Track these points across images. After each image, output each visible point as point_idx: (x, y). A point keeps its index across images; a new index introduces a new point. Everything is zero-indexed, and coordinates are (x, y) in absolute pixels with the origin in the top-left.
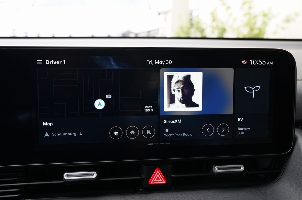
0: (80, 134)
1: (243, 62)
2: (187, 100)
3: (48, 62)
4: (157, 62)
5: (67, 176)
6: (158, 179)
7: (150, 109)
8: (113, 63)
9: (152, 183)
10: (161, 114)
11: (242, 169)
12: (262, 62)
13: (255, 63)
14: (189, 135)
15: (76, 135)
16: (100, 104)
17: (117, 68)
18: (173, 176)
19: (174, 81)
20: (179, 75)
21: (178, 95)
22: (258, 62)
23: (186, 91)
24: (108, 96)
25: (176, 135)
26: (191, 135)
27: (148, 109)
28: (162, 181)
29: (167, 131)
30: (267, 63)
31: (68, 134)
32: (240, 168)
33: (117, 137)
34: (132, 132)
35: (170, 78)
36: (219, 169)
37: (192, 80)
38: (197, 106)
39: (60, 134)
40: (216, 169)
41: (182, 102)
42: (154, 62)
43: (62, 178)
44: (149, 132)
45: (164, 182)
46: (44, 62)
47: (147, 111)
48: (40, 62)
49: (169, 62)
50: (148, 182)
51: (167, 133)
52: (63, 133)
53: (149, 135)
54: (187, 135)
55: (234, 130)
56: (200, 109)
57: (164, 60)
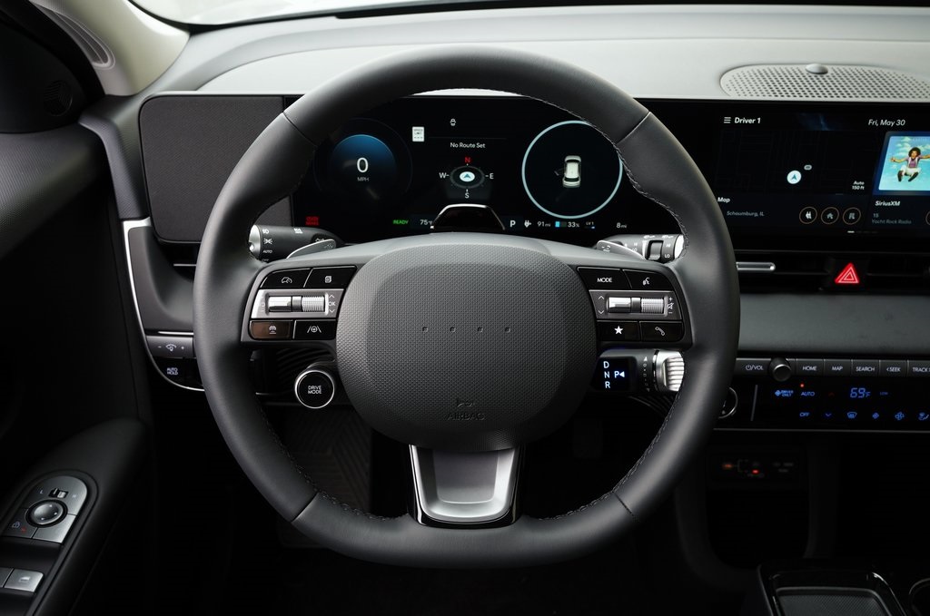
0: (762, 214)
3: (738, 120)
4: (884, 123)
7: (860, 186)
8: (822, 123)
9: (840, 282)
10: (874, 194)
14: (907, 222)
15: (756, 215)
16: (794, 177)
17: (827, 129)
18: (870, 274)
24: (808, 167)
25: (888, 221)
26: (910, 222)
27: (858, 186)
28: (854, 281)
29: (877, 215)
31: (747, 214)
33: (809, 220)
34: (830, 216)
39: (737, 214)
42: (879, 122)
44: (852, 216)
45: (856, 282)
46: (733, 120)
47: (855, 188)
48: (727, 120)
49: (901, 123)
50: (834, 281)
51: (876, 219)
52: (740, 212)
53: (852, 221)
54: (904, 222)
57: (895, 120)
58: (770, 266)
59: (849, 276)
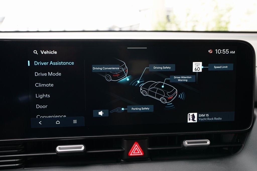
1: (209, 51)
6: (136, 151)
9: (131, 155)
11: (208, 143)
12: (226, 51)
13: (219, 52)
18: (149, 149)
22: (222, 52)
28: (140, 153)
30: (230, 52)
32: (206, 142)
40: (186, 143)
43: (55, 150)
45: (142, 154)
50: (128, 154)
58: (81, 148)
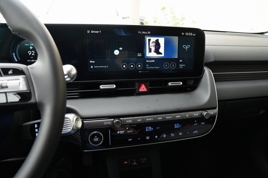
0: (107, 66)
1: (182, 34)
2: (157, 51)
3: (92, 32)
4: (143, 33)
5: (101, 87)
6: (143, 89)
7: (140, 55)
8: (123, 32)
9: (140, 91)
10: (145, 58)
11: (181, 83)
12: (191, 34)
13: (187, 34)
14: (158, 67)
15: (105, 67)
16: (117, 52)
17: (125, 35)
18: (150, 88)
19: (151, 42)
20: (153, 39)
21: (153, 49)
22: (189, 34)
23: (157, 47)
24: (121, 49)
25: (152, 67)
26: (159, 68)
28: (145, 90)
29: (148, 65)
30: (193, 35)
31: (102, 67)
32: (180, 83)
33: (125, 68)
34: (132, 66)
35: (149, 40)
36: (171, 84)
37: (160, 41)
38: (161, 54)
39: (98, 67)
40: (170, 84)
41: (155, 52)
42: (142, 32)
43: (99, 88)
44: (139, 66)
45: (146, 90)
46: (90, 32)
47: (139, 56)
48: (88, 32)
49: (149, 33)
50: (138, 91)
51: (148, 67)
52: (99, 66)
53: (139, 68)
55: (178, 66)
56: (163, 55)
57: (147, 32)
58: (113, 86)
59: (143, 88)
